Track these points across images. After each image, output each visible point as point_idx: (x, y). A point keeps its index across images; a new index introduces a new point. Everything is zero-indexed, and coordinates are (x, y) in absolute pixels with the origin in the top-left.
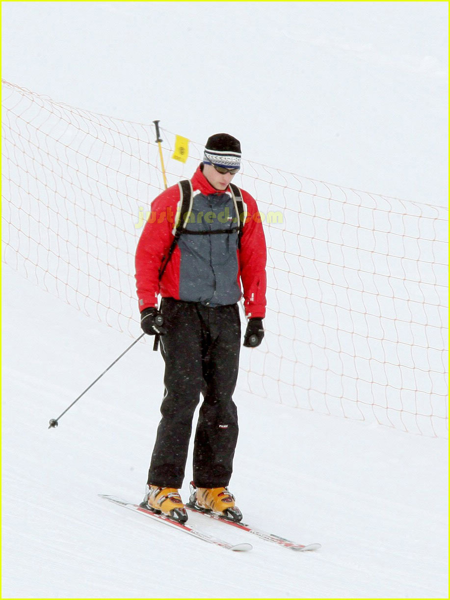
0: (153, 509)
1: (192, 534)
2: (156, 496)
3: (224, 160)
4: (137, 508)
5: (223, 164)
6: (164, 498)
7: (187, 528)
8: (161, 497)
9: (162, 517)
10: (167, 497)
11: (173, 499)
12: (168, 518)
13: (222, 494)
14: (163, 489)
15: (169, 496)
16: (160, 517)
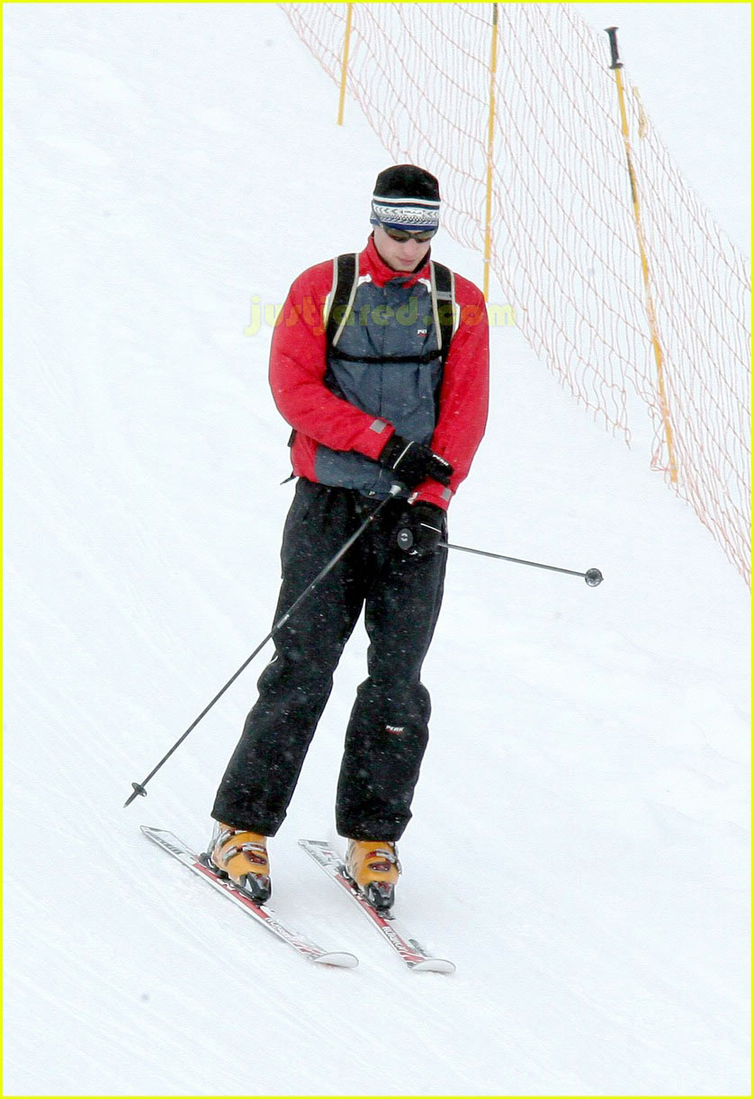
0: (216, 869)
1: (266, 924)
2: (223, 844)
3: (400, 214)
4: (194, 862)
5: (399, 222)
6: (235, 851)
7: (262, 911)
8: (230, 848)
9: (228, 887)
10: (240, 850)
11: (251, 856)
12: (238, 889)
13: (373, 854)
14: (236, 832)
15: (244, 849)
16: (225, 886)
